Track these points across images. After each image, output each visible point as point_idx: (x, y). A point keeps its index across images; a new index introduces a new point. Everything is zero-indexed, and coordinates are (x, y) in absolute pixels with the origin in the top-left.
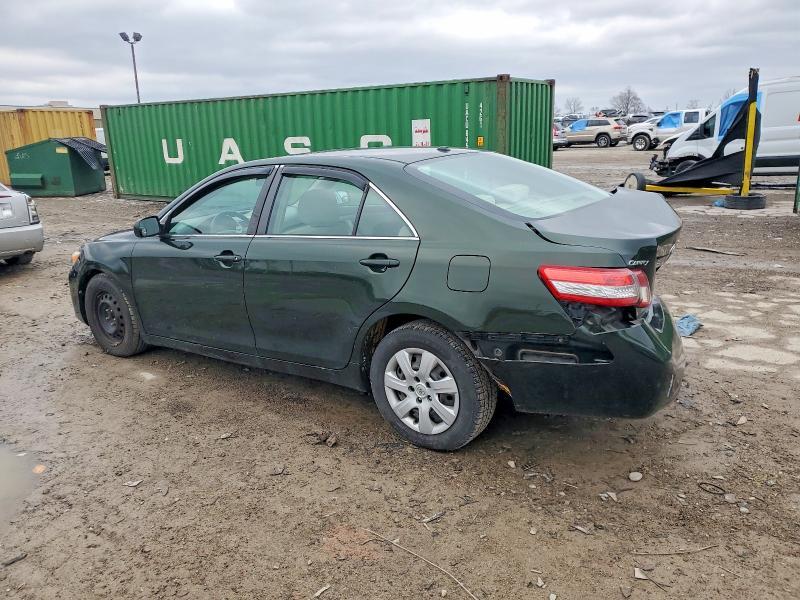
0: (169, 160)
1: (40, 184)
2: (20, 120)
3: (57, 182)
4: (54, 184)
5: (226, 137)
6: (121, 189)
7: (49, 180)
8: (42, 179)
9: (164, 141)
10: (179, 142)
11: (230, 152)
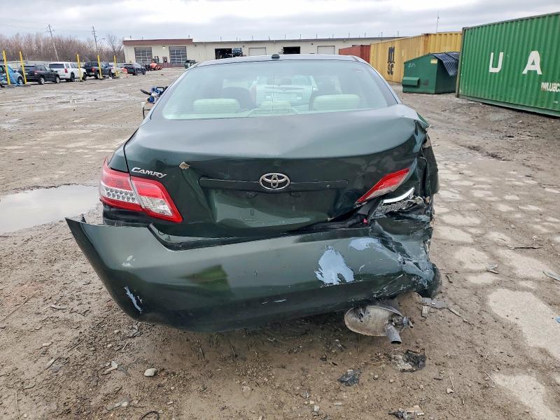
0: (492, 70)
1: (416, 84)
2: (425, 41)
3: (426, 83)
4: (424, 84)
5: (533, 50)
6: (460, 91)
7: (422, 81)
8: (419, 81)
9: (492, 54)
10: (501, 54)
11: (533, 64)
